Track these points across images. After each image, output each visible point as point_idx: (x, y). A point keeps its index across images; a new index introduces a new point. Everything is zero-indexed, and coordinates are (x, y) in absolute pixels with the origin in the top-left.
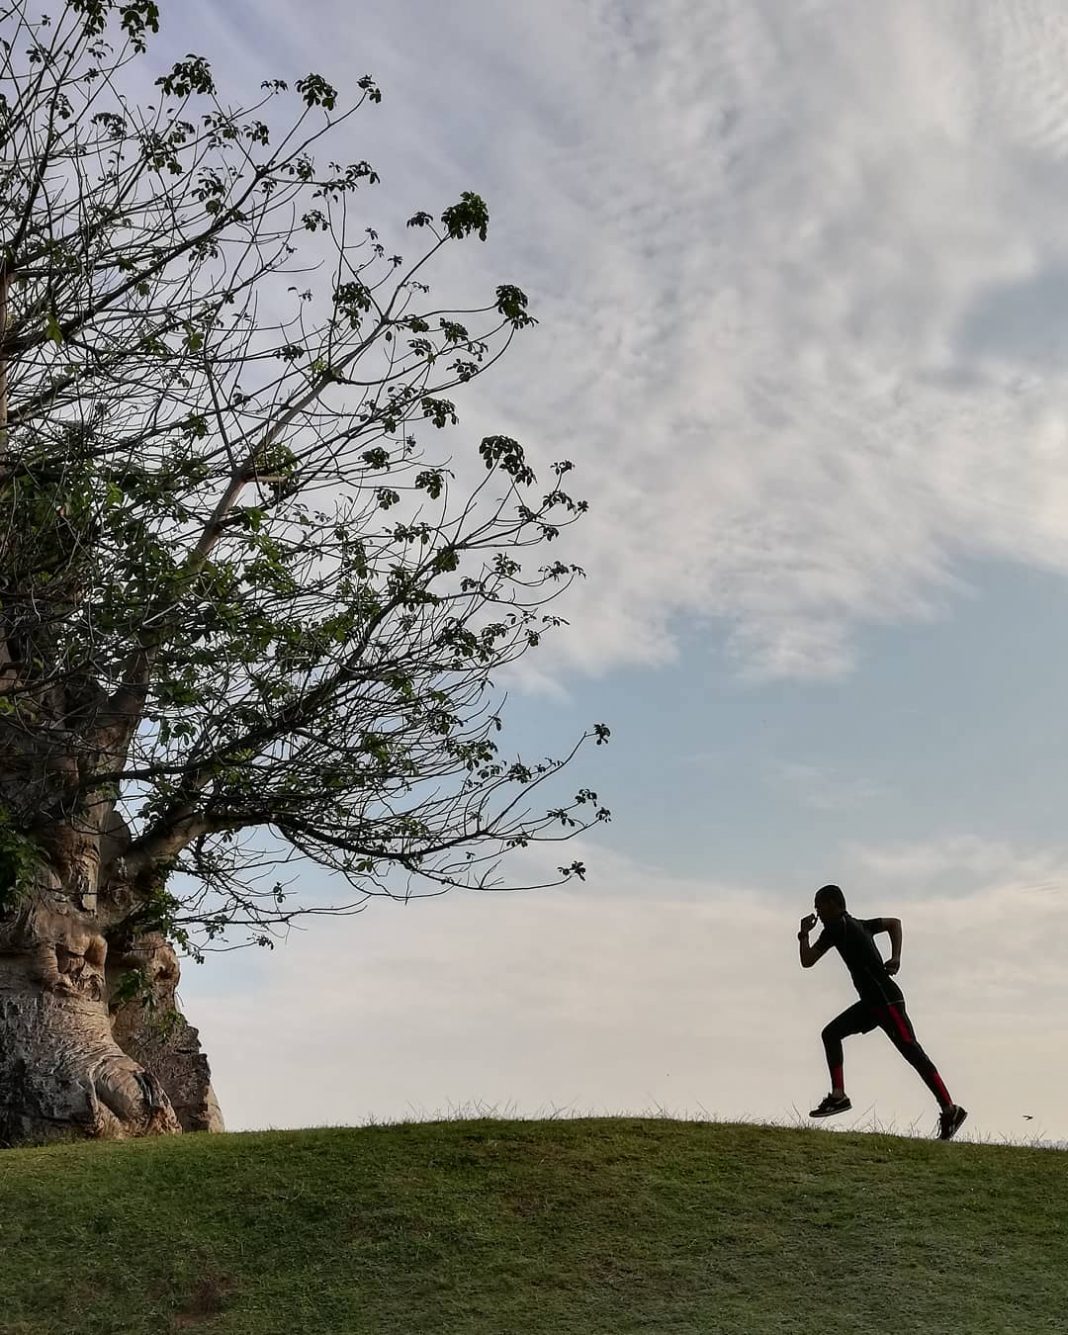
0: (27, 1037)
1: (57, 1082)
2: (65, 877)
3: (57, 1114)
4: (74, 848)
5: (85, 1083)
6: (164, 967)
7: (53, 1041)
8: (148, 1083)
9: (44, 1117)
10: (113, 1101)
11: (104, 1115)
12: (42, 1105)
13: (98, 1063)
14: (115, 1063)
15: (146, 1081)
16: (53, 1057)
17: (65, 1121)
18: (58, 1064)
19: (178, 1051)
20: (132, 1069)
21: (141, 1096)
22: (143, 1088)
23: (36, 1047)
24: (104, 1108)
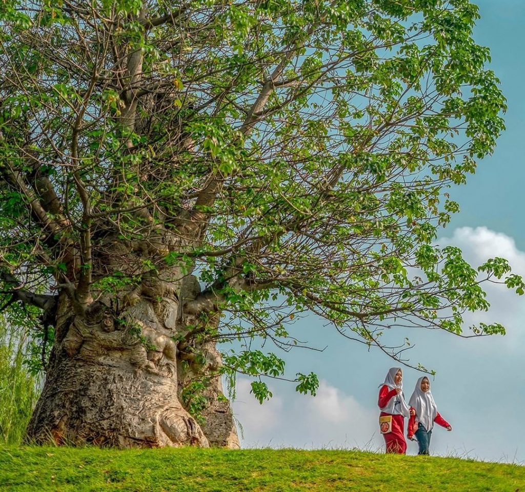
0: (126, 394)
1: (139, 418)
2: (157, 309)
3: (137, 436)
4: (163, 293)
5: (154, 420)
6: (211, 364)
7: (140, 396)
8: (190, 424)
9: (130, 438)
10: (170, 432)
11: (163, 439)
12: (130, 430)
13: (163, 410)
14: (173, 411)
15: (190, 423)
16: (138, 405)
17: (141, 440)
18: (141, 409)
19: (216, 411)
20: (182, 415)
21: (186, 430)
22: (187, 425)
23: (131, 399)
24: (164, 435)
